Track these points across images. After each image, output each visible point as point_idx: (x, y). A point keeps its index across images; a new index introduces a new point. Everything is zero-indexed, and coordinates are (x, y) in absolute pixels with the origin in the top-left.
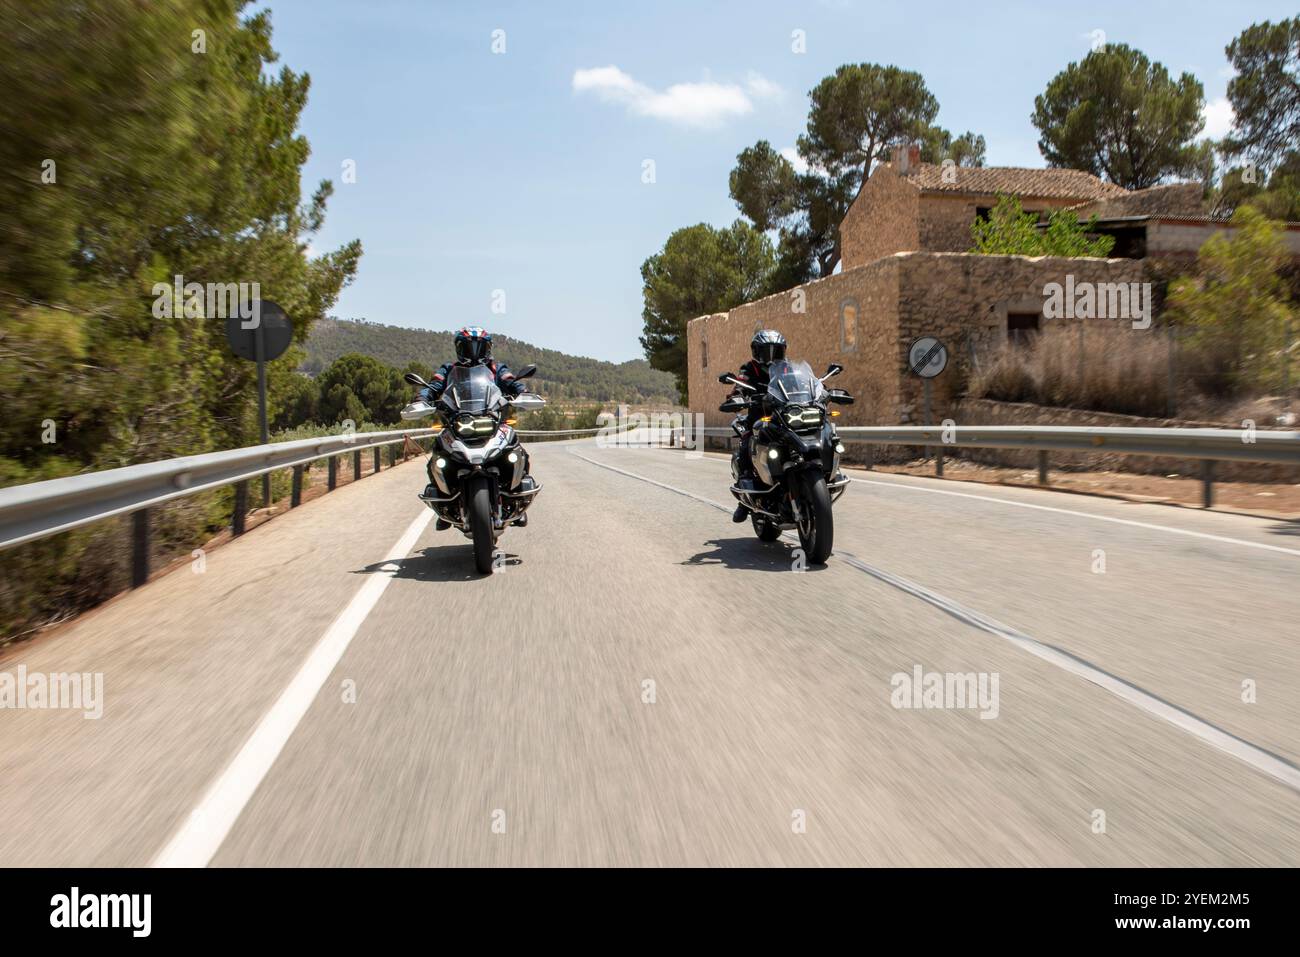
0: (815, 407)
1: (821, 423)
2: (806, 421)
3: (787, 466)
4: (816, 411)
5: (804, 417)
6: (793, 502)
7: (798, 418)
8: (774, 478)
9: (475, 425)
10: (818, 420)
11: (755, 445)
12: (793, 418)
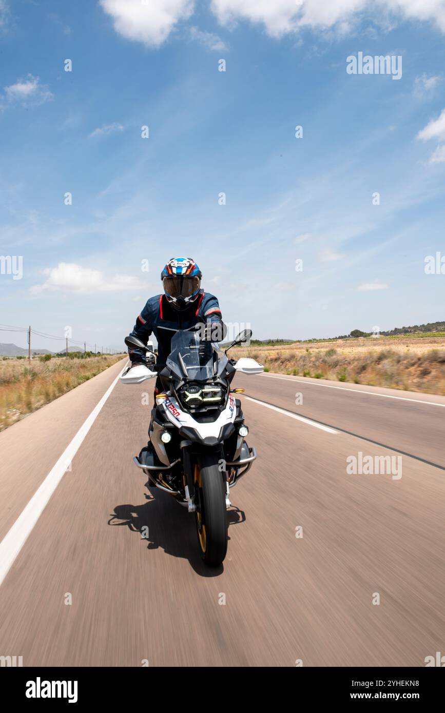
9: (204, 395)
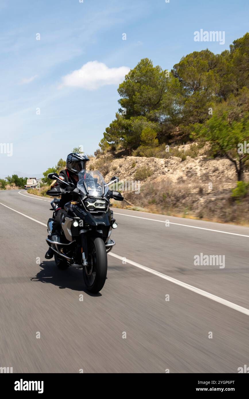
0: (103, 200)
1: (105, 209)
2: (97, 207)
3: (82, 231)
4: (104, 202)
5: (97, 204)
6: (83, 254)
7: (93, 204)
8: (73, 238)
10: (104, 207)
11: (65, 217)
12: (90, 204)
